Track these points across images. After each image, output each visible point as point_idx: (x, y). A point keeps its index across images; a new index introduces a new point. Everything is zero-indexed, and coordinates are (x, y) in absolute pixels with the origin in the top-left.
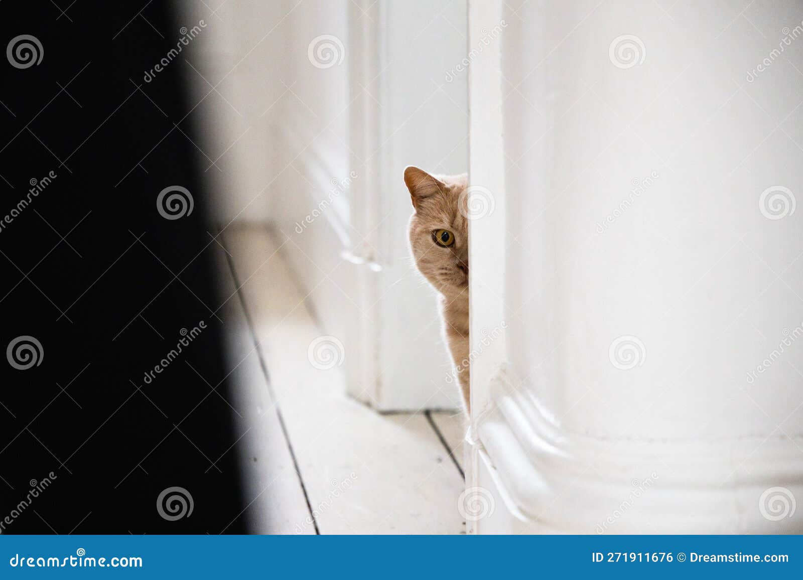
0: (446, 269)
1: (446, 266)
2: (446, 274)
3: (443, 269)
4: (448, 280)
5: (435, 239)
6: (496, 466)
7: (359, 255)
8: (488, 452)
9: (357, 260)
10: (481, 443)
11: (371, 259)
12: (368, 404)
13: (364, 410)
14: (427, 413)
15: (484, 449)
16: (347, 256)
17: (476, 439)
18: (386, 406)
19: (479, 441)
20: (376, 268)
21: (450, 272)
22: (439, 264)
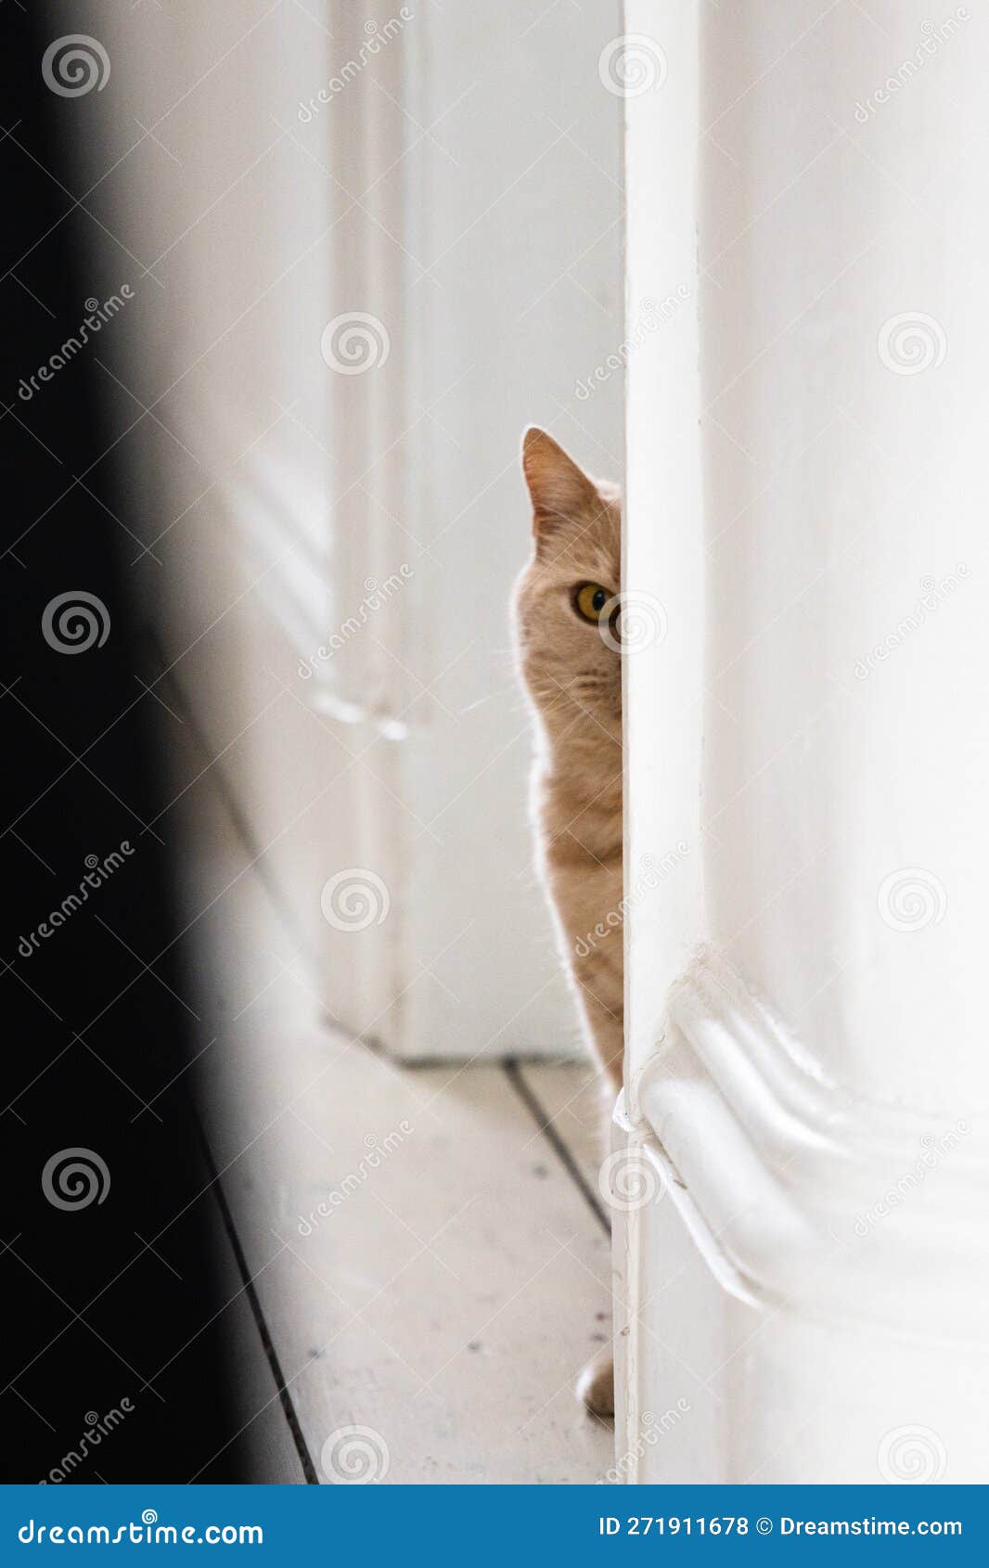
0: (595, 673)
1: (595, 665)
2: (594, 685)
3: (586, 673)
4: (596, 698)
5: (576, 605)
6: (687, 1181)
7: (355, 700)
8: (666, 1146)
9: (348, 714)
10: (650, 1127)
11: (383, 710)
12: (374, 1044)
13: (366, 1058)
14: (510, 1065)
15: (657, 1143)
16: (327, 702)
17: (636, 1119)
18: (414, 1046)
19: (644, 1122)
20: (394, 730)
21: (604, 680)
22: (579, 664)
